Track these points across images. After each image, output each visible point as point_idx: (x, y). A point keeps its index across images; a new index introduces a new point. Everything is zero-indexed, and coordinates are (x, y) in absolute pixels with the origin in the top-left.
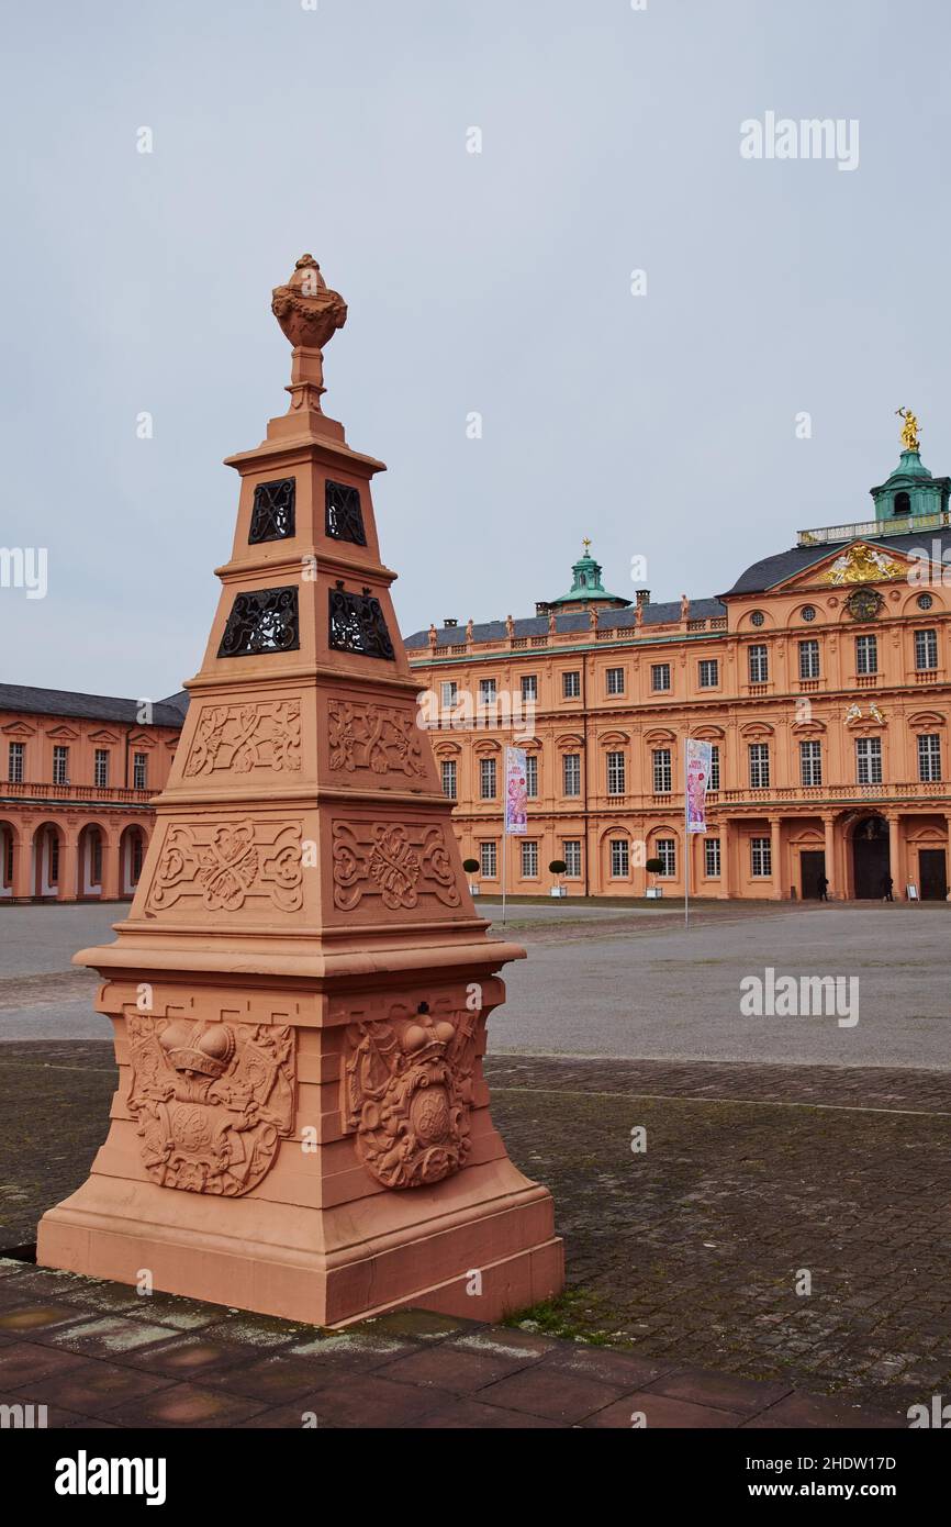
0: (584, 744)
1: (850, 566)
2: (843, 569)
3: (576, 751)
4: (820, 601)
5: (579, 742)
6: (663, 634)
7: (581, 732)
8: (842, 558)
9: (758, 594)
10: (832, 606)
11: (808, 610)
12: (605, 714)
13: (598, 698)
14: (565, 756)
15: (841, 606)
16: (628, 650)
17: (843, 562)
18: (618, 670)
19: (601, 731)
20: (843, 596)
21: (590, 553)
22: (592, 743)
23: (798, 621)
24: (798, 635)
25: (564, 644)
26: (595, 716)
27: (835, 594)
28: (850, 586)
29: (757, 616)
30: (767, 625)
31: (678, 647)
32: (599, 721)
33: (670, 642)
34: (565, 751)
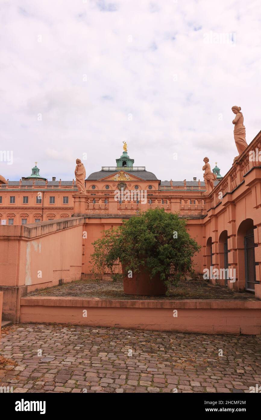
0: (42, 216)
1: (119, 177)
2: (117, 177)
3: (39, 218)
4: (111, 184)
5: (41, 216)
6: (67, 189)
7: (41, 213)
8: (117, 174)
9: (95, 181)
10: (113, 186)
11: (107, 187)
12: (49, 209)
13: (47, 204)
14: (36, 219)
15: (116, 186)
16: (57, 192)
17: (118, 175)
18: (53, 197)
19: (47, 213)
20: (117, 184)
21: (37, 166)
22: (44, 216)
23: (105, 189)
24: (105, 192)
25: (37, 188)
26: (46, 209)
27: (114, 183)
28: (119, 181)
29: (94, 187)
30: (96, 189)
31: (71, 192)
32: (47, 210)
33: (70, 191)
34: (36, 218)
